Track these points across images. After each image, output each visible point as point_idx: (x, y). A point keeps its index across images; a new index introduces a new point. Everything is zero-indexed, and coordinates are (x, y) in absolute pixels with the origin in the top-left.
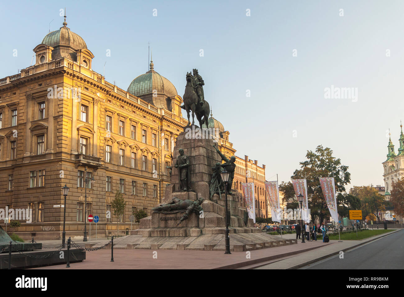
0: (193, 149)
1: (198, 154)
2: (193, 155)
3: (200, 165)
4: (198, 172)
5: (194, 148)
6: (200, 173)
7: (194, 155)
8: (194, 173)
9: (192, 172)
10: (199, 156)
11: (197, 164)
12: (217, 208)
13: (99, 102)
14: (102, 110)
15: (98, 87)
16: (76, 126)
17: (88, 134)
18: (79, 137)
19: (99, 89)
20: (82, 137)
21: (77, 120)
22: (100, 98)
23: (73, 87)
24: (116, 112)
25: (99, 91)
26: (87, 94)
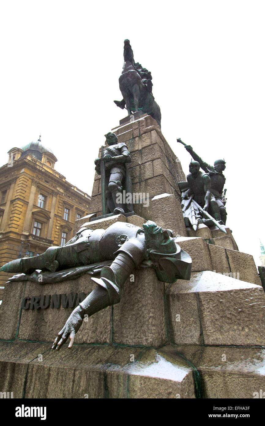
0: (137, 139)
1: (149, 144)
2: (137, 149)
3: (154, 162)
4: (151, 176)
5: (140, 136)
6: (157, 178)
7: (140, 148)
8: (142, 181)
9: (137, 180)
10: (151, 147)
11: (148, 161)
12: (224, 258)
13: (58, 195)
14: (60, 201)
15: (58, 182)
16: (31, 210)
17: (43, 219)
18: (34, 220)
19: (59, 184)
20: (38, 221)
21: (34, 205)
22: (59, 191)
23: (34, 178)
24: (74, 206)
25: (59, 186)
26: (47, 186)
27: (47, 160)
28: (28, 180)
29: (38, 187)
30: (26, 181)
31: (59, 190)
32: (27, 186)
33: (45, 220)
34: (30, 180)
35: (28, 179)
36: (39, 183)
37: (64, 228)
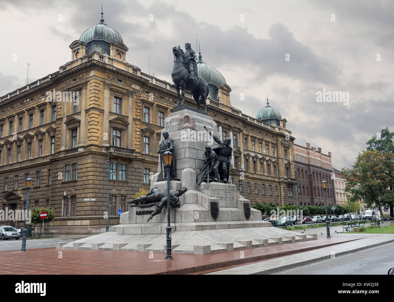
0: (179, 131)
4: (184, 158)
8: (180, 159)
11: (183, 148)
12: (201, 199)
13: (135, 94)
14: (138, 101)
15: (132, 78)
16: (108, 119)
17: (121, 126)
18: (112, 129)
19: (134, 81)
20: (116, 129)
21: (110, 112)
22: (136, 89)
23: (105, 80)
24: (154, 103)
25: (134, 83)
26: (121, 86)
27: (117, 52)
28: (100, 84)
29: (111, 90)
30: (98, 85)
31: (134, 88)
32: (99, 91)
33: (123, 127)
34: (102, 83)
35: (99, 82)
36: (112, 85)
37: (146, 132)
